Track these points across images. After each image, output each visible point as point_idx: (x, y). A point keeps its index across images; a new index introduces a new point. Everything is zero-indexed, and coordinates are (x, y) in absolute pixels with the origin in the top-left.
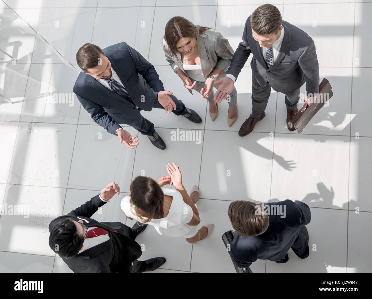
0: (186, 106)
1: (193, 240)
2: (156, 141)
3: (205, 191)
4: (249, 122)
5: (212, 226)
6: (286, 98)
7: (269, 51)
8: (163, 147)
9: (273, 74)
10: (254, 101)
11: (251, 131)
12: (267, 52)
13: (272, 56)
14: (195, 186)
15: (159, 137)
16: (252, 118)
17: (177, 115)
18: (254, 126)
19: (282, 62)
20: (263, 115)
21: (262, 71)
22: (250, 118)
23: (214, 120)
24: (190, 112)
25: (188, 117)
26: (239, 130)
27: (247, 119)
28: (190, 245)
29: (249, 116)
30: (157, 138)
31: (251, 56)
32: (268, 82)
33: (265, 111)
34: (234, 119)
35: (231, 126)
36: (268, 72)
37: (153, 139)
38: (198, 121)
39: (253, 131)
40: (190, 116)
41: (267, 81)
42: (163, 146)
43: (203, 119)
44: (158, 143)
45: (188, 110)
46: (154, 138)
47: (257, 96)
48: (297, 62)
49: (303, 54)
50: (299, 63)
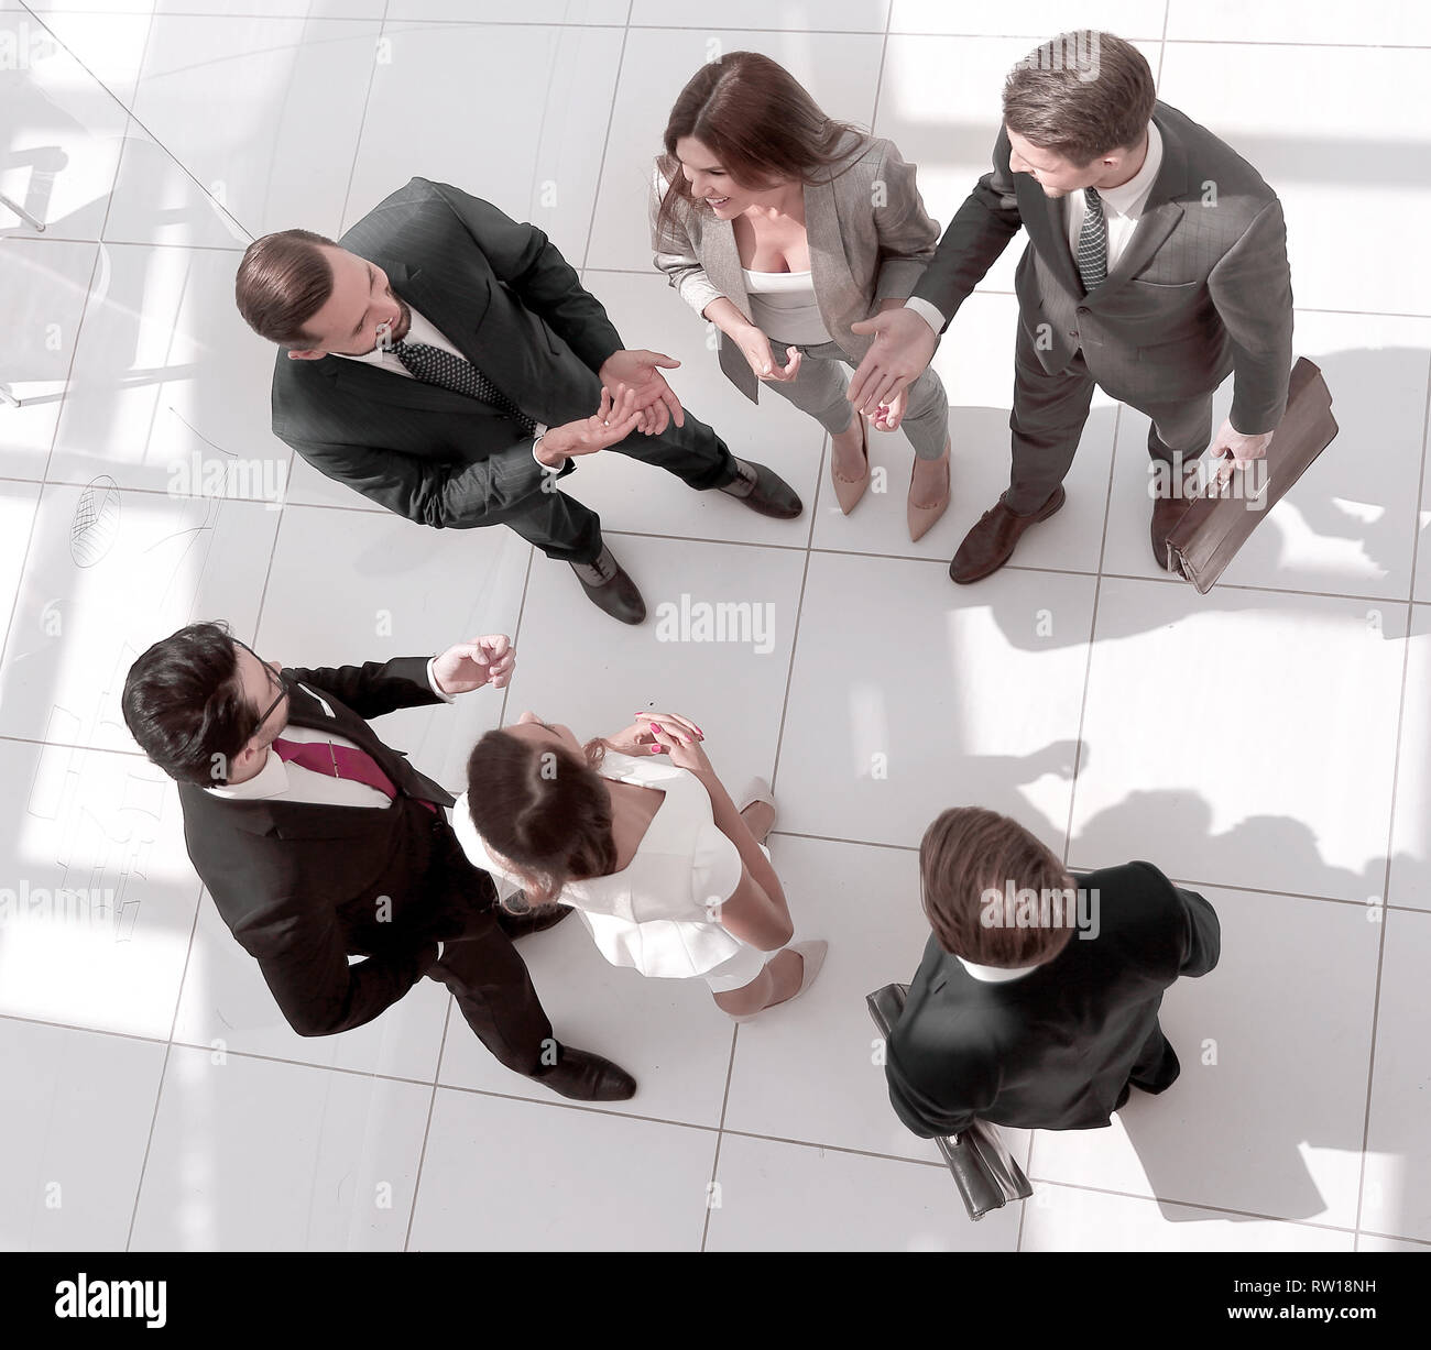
0: (734, 450)
1: (744, 1002)
2: (608, 586)
3: (798, 805)
4: (996, 526)
5: (822, 947)
6: (1153, 432)
7: (1093, 226)
8: (636, 614)
9: (1104, 322)
10: (1023, 437)
11: (1002, 564)
12: (1084, 228)
13: (1104, 248)
14: (760, 781)
15: (620, 573)
16: (1007, 509)
17: (699, 488)
18: (1018, 535)
19: (1143, 276)
20: (1053, 500)
21: (1059, 304)
22: (998, 508)
23: (850, 509)
24: (751, 473)
25: (745, 494)
26: (951, 559)
27: (986, 515)
28: (727, 1020)
29: (995, 501)
30: (612, 574)
31: (1020, 240)
32: (1079, 357)
33: (1065, 483)
34: (931, 512)
35: (918, 536)
36: (1083, 310)
37: (594, 579)
38: (788, 509)
39: (1008, 564)
40: (751, 488)
41: (1074, 352)
42: (633, 608)
43: (807, 502)
44: (613, 596)
45: (740, 466)
46: (599, 572)
47: (1032, 420)
48: (1205, 287)
49: (1229, 253)
50: (1212, 289)
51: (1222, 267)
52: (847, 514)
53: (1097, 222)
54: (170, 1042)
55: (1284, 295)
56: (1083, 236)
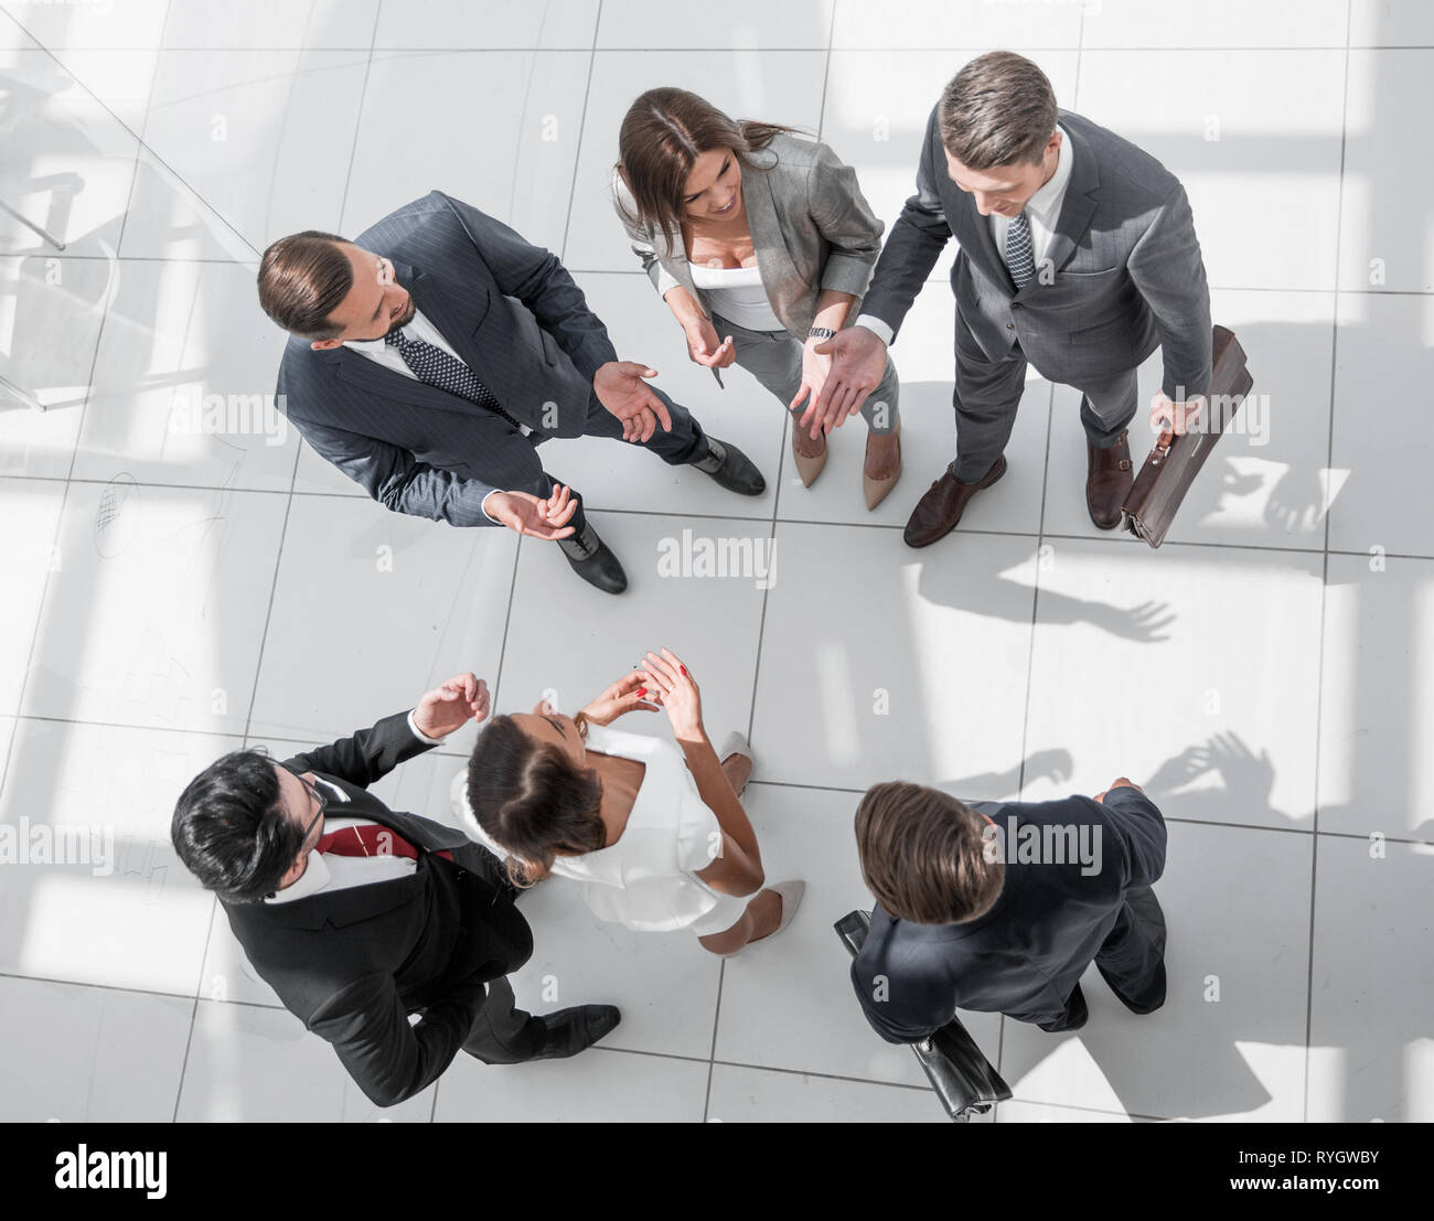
0: (705, 430)
1: (725, 943)
2: (591, 559)
3: (775, 755)
4: (946, 494)
5: (800, 887)
6: (1085, 404)
7: (1018, 229)
8: (618, 584)
9: (1036, 314)
10: (966, 415)
11: (951, 529)
12: (1010, 232)
13: (1030, 248)
14: (737, 735)
15: (603, 548)
16: (955, 477)
17: (673, 463)
18: (965, 503)
19: (1068, 268)
20: (998, 468)
21: (994, 303)
22: (946, 477)
23: (810, 483)
24: (721, 451)
25: (714, 470)
26: (905, 525)
27: (935, 483)
28: (716, 959)
29: (943, 471)
30: (595, 548)
31: (952, 247)
32: (1017, 345)
33: (1006, 452)
34: (885, 483)
35: (874, 506)
36: (1016, 306)
37: (579, 555)
38: (753, 487)
39: (957, 528)
40: (720, 465)
41: (1013, 342)
42: (616, 579)
43: (770, 477)
44: (596, 569)
45: (711, 444)
46: (584, 547)
47: (973, 400)
48: (1125, 270)
49: (1144, 238)
50: (1132, 273)
51: (1139, 251)
52: (808, 487)
53: (1022, 225)
54: (197, 998)
55: (1198, 270)
56: (1009, 239)
